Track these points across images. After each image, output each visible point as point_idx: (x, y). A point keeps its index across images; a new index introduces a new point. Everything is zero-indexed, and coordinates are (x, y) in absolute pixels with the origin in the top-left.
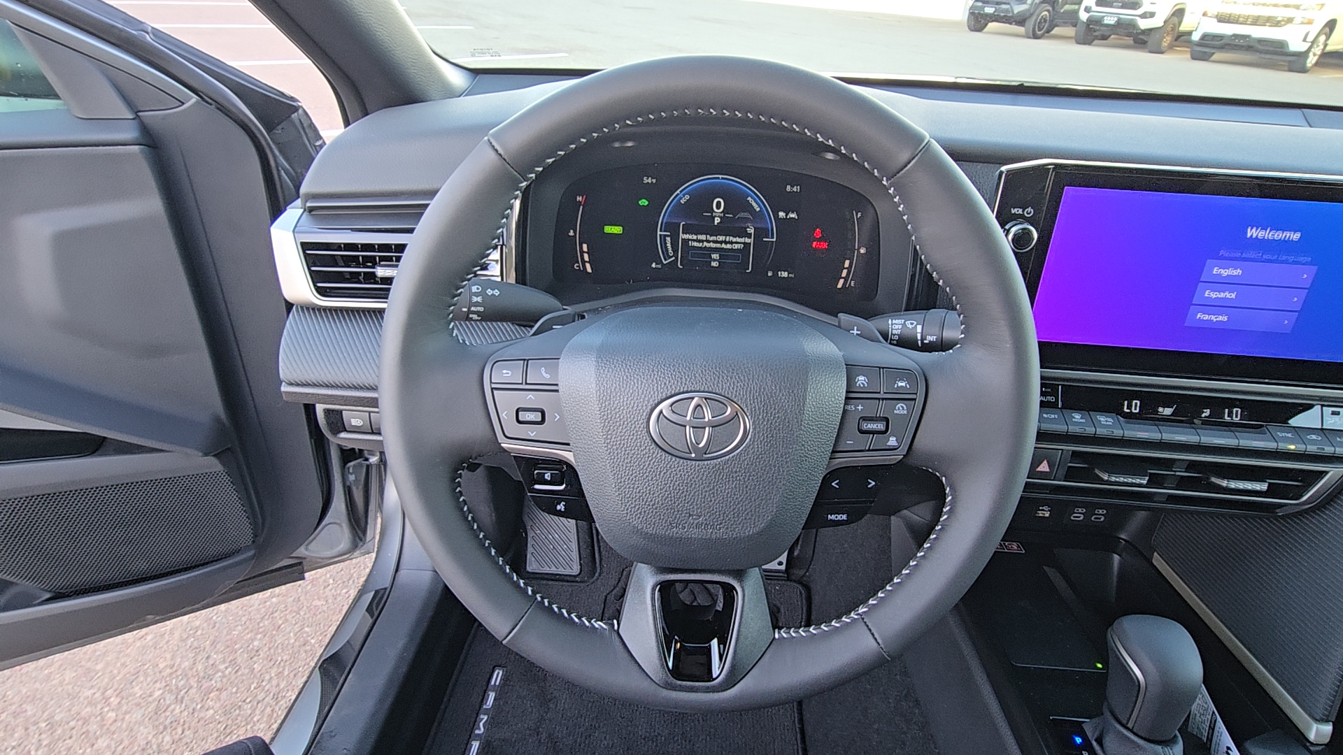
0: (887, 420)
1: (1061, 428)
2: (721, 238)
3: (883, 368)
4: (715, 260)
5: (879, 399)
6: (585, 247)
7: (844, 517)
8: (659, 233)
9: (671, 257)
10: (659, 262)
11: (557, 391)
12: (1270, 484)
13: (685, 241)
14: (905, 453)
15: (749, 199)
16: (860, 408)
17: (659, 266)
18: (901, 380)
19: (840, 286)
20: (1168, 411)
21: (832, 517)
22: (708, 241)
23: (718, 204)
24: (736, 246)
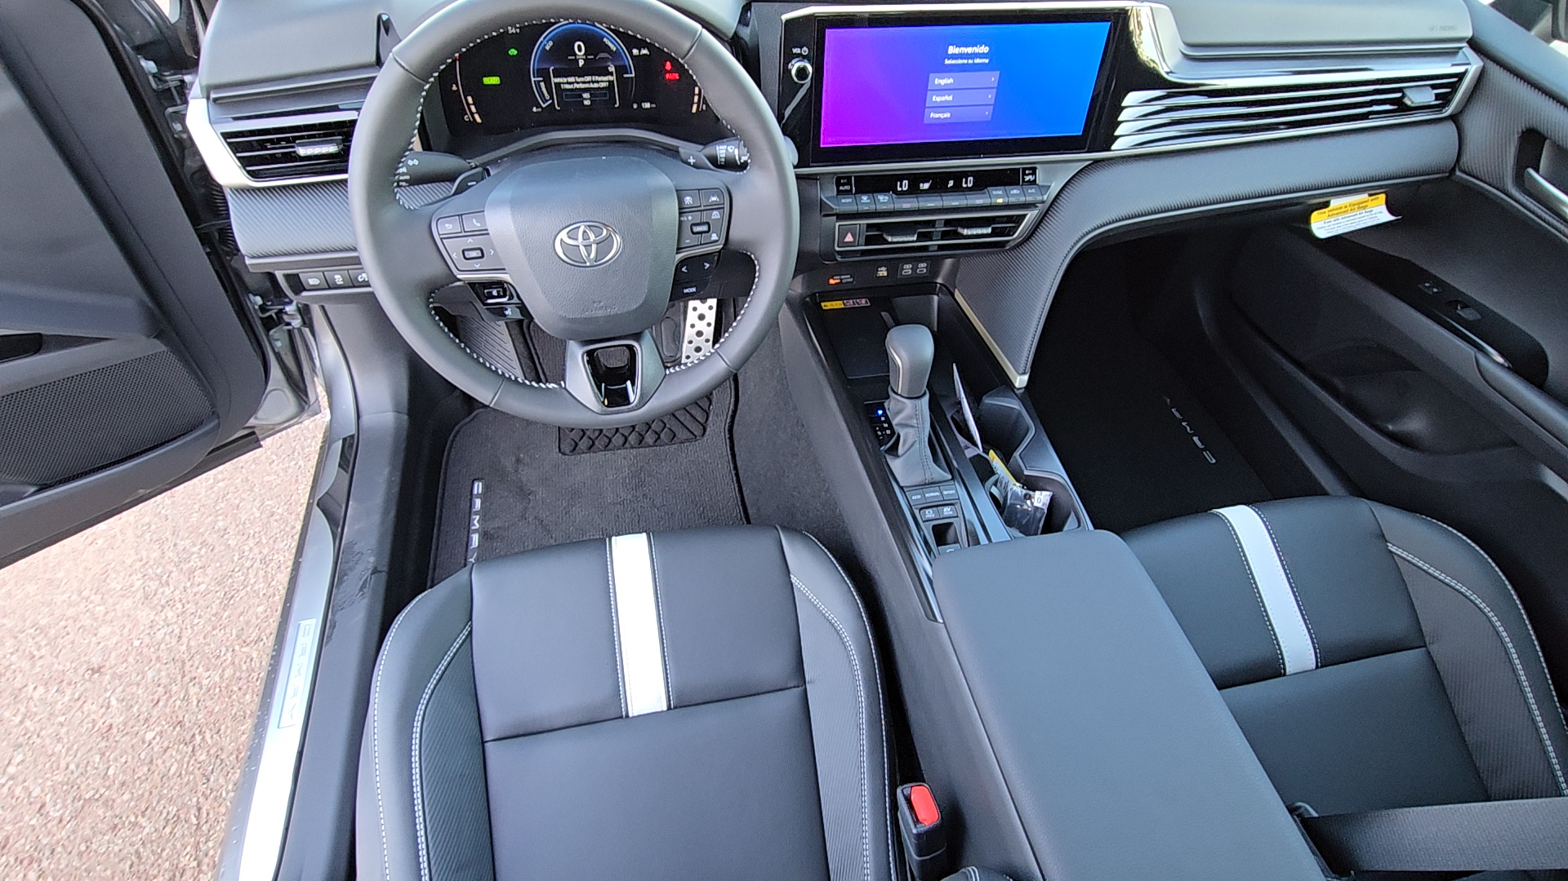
0: (708, 224)
1: (853, 208)
2: (588, 78)
3: (702, 189)
4: (586, 99)
5: (701, 211)
6: (470, 100)
7: (694, 290)
8: (533, 79)
9: (547, 101)
10: (538, 106)
11: (488, 234)
12: (993, 229)
13: (558, 85)
14: (723, 242)
15: (605, 40)
16: (690, 218)
17: (540, 110)
18: (713, 196)
19: (694, 110)
20: (926, 186)
21: (686, 291)
22: (578, 83)
23: (579, 47)
24: (603, 85)
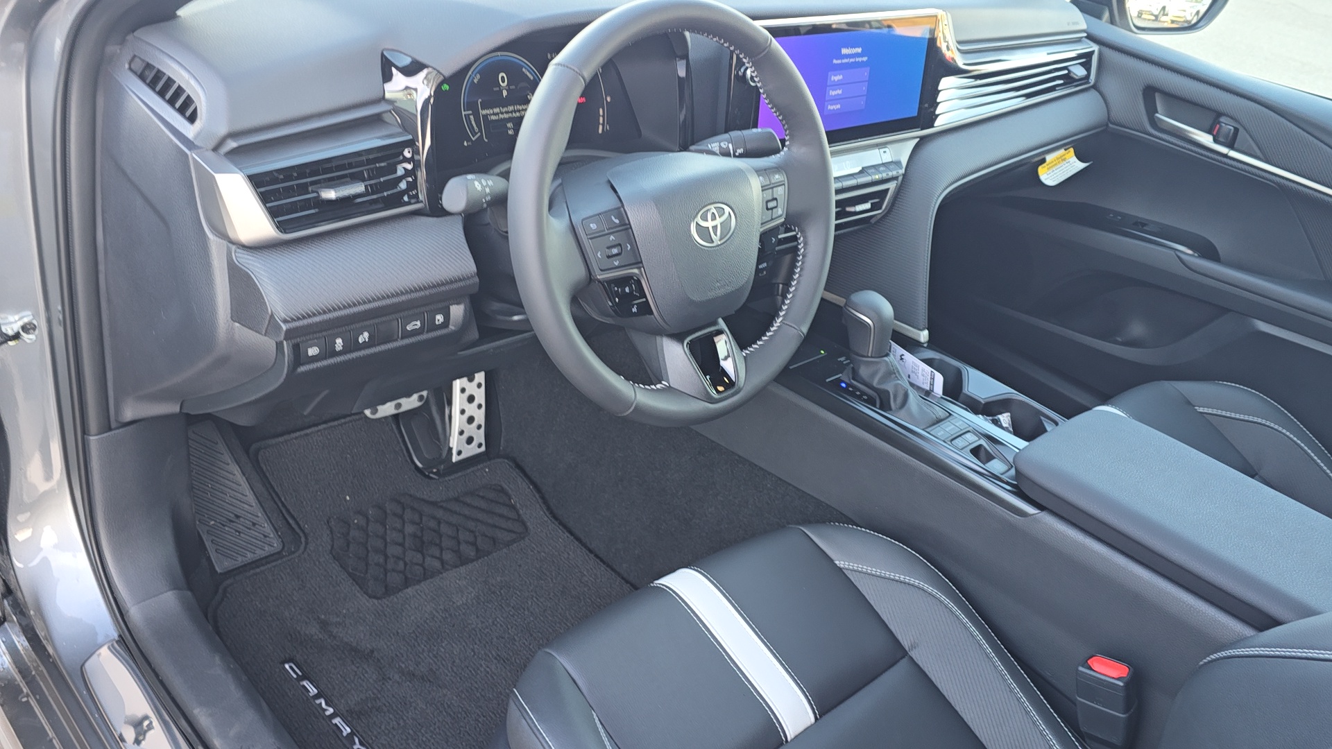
0: (776, 199)
2: (511, 108)
4: (510, 129)
5: (771, 188)
8: (463, 113)
9: (476, 134)
10: (469, 139)
11: (628, 228)
12: (871, 204)
13: (485, 116)
14: (786, 214)
15: (524, 70)
16: (765, 195)
17: (470, 143)
18: (776, 174)
19: (600, 131)
22: (502, 113)
23: (503, 77)
